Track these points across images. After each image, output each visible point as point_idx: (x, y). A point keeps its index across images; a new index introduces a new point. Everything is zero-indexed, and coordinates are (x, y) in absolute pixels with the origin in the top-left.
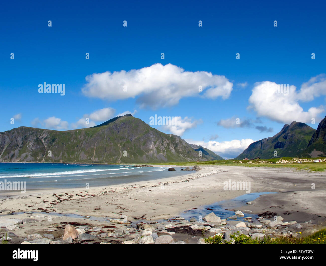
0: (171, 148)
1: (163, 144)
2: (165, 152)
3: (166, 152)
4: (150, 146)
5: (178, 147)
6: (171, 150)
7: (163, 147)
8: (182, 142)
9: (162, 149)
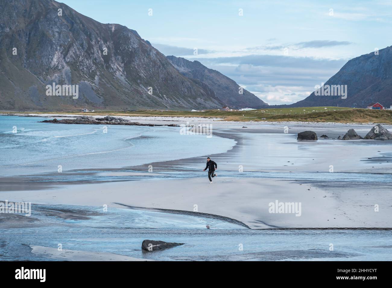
0: (115, 66)
1: (89, 55)
2: (96, 78)
3: (100, 79)
4: (52, 59)
5: (136, 63)
6: (115, 72)
7: (88, 62)
8: (148, 50)
9: (87, 68)
